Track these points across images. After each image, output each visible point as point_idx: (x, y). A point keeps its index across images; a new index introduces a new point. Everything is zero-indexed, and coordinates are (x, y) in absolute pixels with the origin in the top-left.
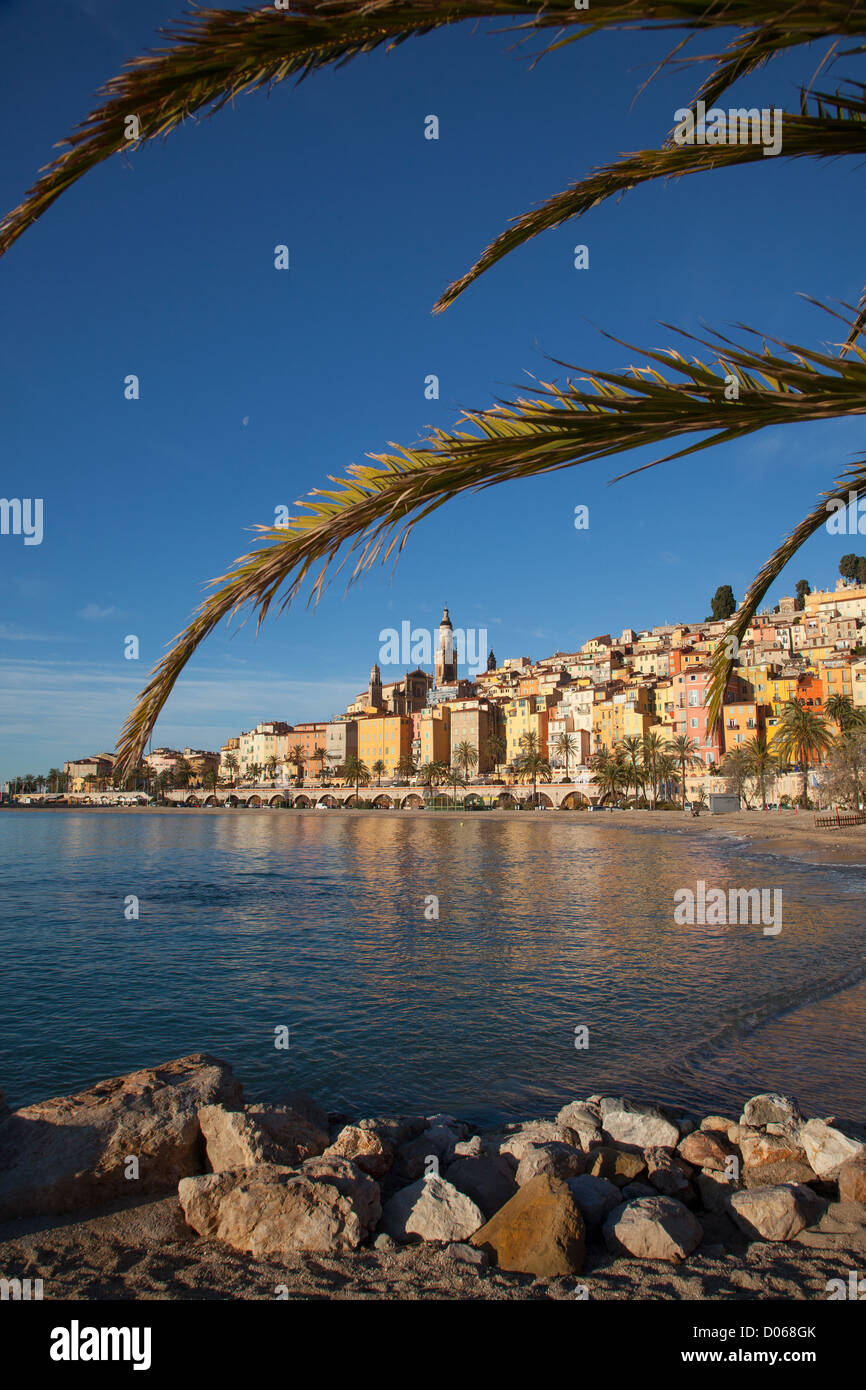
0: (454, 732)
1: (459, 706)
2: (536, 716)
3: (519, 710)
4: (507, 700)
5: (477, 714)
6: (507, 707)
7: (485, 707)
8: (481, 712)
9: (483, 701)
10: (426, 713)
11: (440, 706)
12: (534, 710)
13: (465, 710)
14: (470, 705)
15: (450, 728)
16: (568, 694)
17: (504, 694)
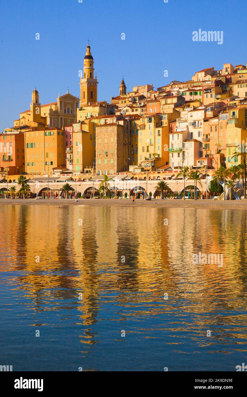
0: (98, 141)
1: (102, 121)
2: (160, 129)
3: (147, 124)
4: (137, 117)
5: (115, 128)
6: (138, 122)
7: (121, 123)
8: (119, 126)
9: (119, 118)
10: (76, 127)
11: (87, 122)
12: (158, 124)
13: (106, 125)
14: (110, 120)
15: (95, 139)
16: (185, 113)
17: (135, 113)
